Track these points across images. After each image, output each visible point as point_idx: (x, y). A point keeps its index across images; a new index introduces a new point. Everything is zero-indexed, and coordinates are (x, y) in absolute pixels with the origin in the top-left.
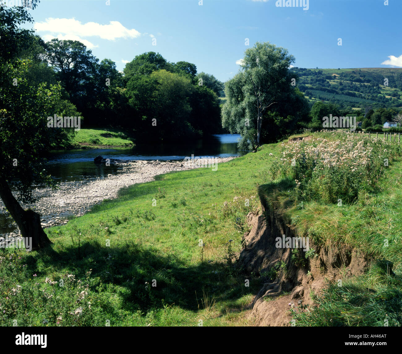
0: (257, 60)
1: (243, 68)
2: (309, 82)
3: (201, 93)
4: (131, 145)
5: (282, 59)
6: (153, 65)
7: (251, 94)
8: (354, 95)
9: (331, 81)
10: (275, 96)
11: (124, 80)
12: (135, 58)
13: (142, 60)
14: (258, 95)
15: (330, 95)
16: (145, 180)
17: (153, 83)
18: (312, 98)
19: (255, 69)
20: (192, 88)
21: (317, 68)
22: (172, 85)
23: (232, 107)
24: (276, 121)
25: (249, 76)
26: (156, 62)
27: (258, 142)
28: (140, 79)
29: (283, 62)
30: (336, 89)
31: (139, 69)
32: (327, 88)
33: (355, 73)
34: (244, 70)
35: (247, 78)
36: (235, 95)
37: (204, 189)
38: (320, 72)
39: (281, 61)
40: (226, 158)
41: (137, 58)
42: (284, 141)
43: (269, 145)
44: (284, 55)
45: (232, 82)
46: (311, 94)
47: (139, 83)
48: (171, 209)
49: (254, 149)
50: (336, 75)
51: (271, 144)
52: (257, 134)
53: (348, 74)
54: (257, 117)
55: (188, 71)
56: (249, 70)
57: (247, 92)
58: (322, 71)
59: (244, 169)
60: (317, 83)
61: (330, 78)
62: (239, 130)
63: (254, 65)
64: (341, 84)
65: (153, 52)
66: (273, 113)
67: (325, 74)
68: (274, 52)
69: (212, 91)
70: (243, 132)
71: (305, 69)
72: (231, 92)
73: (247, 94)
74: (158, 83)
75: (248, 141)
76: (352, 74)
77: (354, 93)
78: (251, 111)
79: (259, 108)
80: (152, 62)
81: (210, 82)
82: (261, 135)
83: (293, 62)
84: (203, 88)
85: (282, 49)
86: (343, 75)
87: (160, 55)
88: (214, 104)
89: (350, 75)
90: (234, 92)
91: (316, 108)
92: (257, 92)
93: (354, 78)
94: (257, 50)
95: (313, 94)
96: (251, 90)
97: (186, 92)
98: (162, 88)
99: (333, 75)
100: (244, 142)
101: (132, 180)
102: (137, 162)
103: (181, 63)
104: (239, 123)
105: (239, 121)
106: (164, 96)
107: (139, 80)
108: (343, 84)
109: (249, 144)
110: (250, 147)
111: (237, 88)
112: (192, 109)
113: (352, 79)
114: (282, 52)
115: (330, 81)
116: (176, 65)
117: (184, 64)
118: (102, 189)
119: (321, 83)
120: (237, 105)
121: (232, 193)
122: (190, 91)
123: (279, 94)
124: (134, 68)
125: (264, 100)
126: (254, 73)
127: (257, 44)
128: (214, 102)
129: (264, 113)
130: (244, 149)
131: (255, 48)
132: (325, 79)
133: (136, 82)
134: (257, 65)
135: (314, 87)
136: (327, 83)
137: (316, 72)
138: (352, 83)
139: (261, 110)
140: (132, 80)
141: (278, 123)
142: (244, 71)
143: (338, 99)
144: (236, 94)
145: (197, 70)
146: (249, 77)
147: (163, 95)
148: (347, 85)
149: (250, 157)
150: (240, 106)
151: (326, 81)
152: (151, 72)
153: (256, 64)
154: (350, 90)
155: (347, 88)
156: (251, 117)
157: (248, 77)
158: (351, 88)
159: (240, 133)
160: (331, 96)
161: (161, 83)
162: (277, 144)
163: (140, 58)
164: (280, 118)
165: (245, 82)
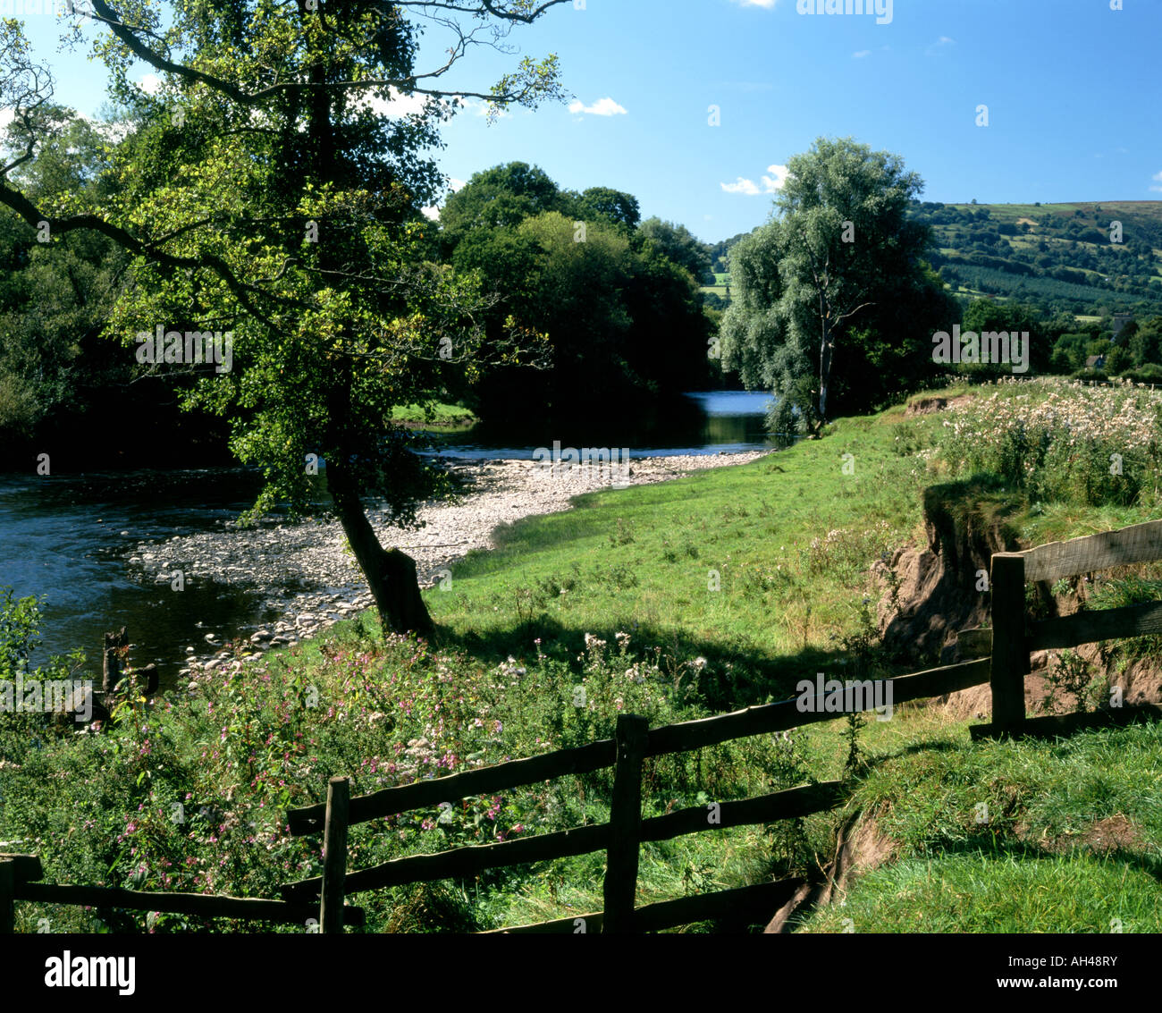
0: (820, 187)
1: (782, 209)
2: (951, 241)
3: (653, 274)
4: (468, 421)
5: (887, 183)
6: (522, 198)
7: (803, 281)
8: (1080, 280)
9: (1015, 238)
10: (868, 285)
11: (444, 242)
12: (471, 179)
13: (492, 186)
14: (822, 283)
15: (1010, 279)
16: (546, 507)
17: (526, 249)
18: (961, 289)
19: (814, 213)
20: (632, 264)
21: (974, 202)
22: (579, 254)
23: (750, 317)
24: (872, 353)
25: (799, 231)
26: (529, 189)
27: (823, 412)
28: (492, 239)
29: (890, 192)
30: (1028, 261)
31: (485, 211)
32: (1004, 259)
33: (1083, 216)
34: (784, 213)
35: (792, 236)
36: (757, 283)
37: (727, 522)
38: (983, 215)
39: (883, 189)
40: (742, 455)
41: (477, 180)
42: (893, 409)
43: (852, 420)
44: (892, 173)
45: (750, 248)
46: (956, 276)
47: (487, 250)
48: (664, 564)
49: (811, 430)
50: (1030, 223)
51: (860, 418)
52: (819, 389)
53: (1065, 219)
54: (820, 343)
55: (616, 214)
56: (797, 214)
57: (793, 273)
58: (988, 212)
59: (802, 481)
60: (975, 244)
61: (1012, 230)
62: (768, 379)
63: (811, 200)
64: (1043, 247)
65: (520, 164)
66: (862, 331)
67: (998, 218)
68: (865, 165)
69: (683, 271)
70: (779, 385)
71: (939, 206)
72: (748, 274)
73: (792, 281)
74: (541, 251)
75: (795, 410)
76: (1074, 220)
77: (1081, 273)
78: (803, 327)
79: (825, 318)
80: (518, 191)
81: (675, 246)
82: (829, 391)
83: (919, 192)
84: (660, 262)
85: (888, 156)
86: (1050, 221)
87: (540, 171)
88: (689, 307)
89: (1070, 223)
90: (754, 274)
91: (975, 317)
92: (819, 275)
93: (1081, 229)
94: (819, 159)
95: (961, 276)
96: (802, 269)
97: (617, 273)
98: (551, 263)
99: (1021, 221)
100: (783, 412)
101: (514, 506)
102: (506, 464)
103: (596, 192)
104: (770, 359)
105: (770, 353)
106: (557, 285)
107: (488, 240)
108: (1048, 249)
109: (796, 419)
110: (801, 426)
111: (765, 263)
112: (631, 320)
113: (1077, 232)
114: (888, 165)
115: (1012, 240)
116: (582, 199)
117: (606, 195)
118: (446, 528)
119: (985, 245)
120: (763, 310)
121: (803, 530)
122: (627, 270)
123: (880, 280)
124: (471, 207)
125: (839, 297)
126: (811, 223)
127: (820, 142)
128: (690, 302)
129: (839, 333)
130: (784, 432)
131: (815, 154)
132: (997, 233)
133: (479, 246)
134: (818, 201)
135: (967, 257)
136: (1003, 246)
137: (970, 214)
138: (1074, 246)
139: (829, 323)
140: (470, 242)
141: (875, 360)
142: (782, 218)
143: (1035, 290)
144: (762, 281)
145: (639, 211)
146: (797, 234)
147: (553, 283)
148: (1060, 250)
149: (810, 452)
150: (772, 313)
151: (999, 238)
152: (517, 219)
153: (816, 197)
154: (1071, 266)
155: (1062, 258)
156: (803, 343)
157: (794, 234)
158: (1073, 259)
159: (771, 388)
160: (1013, 283)
161: (548, 249)
162: (876, 416)
163: (486, 178)
164: (882, 345)
165: (787, 248)
